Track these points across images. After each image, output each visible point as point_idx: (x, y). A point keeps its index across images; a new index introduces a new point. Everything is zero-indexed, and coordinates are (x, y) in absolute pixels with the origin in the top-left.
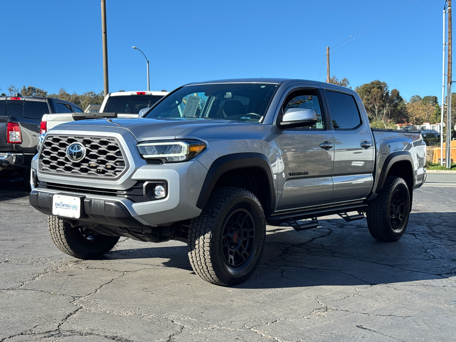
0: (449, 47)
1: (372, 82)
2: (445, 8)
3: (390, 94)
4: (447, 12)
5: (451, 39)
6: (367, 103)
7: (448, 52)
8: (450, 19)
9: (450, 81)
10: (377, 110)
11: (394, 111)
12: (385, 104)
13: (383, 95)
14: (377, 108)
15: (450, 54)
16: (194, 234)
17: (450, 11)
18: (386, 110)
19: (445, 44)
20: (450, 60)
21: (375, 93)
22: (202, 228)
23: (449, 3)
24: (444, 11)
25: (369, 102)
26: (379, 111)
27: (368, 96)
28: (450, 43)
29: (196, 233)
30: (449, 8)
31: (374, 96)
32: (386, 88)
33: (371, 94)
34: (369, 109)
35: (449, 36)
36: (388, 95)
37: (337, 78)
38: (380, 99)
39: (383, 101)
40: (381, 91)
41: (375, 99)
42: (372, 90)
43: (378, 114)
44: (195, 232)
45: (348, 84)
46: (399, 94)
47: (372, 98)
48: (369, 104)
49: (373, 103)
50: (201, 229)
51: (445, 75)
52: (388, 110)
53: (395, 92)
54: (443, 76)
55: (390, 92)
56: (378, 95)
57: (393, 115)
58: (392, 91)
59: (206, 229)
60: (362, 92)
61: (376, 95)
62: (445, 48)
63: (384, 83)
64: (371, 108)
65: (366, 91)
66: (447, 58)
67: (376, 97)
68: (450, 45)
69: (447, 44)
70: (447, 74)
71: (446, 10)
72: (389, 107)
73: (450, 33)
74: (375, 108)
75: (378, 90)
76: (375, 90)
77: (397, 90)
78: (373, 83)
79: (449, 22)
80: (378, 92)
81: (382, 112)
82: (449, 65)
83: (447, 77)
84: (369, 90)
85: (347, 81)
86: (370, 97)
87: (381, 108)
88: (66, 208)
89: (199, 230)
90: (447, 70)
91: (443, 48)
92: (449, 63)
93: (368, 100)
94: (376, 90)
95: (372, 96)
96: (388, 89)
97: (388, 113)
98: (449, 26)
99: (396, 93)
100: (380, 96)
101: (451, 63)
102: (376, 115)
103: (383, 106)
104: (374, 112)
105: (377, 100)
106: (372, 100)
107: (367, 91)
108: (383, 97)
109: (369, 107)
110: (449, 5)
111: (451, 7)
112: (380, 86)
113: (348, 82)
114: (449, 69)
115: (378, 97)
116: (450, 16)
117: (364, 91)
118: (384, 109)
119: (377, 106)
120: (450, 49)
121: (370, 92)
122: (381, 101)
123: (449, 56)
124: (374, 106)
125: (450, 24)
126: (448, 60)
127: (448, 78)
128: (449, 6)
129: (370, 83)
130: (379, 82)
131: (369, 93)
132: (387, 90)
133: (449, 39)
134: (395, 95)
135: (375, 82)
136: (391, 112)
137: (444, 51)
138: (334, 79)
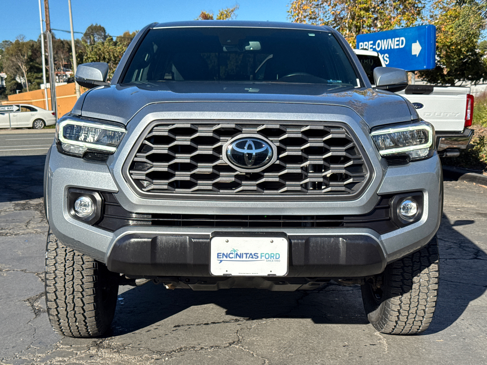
9: (49, 28)
16: (410, 268)
20: (47, 5)
22: (423, 257)
29: (413, 266)
44: (411, 265)
50: (421, 258)
51: (43, 21)
54: (41, 22)
59: (430, 258)
66: (44, 2)
70: (45, 20)
82: (46, 11)
83: (45, 24)
88: (247, 259)
89: (418, 260)
92: (46, 8)
101: (48, 8)
114: (46, 15)
126: (44, 5)
127: (47, 24)
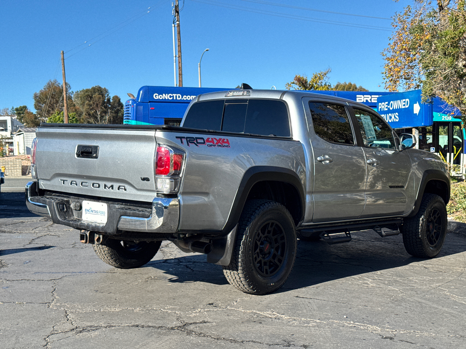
0: (179, 59)
1: (93, 87)
2: (174, 22)
3: (111, 101)
4: (176, 26)
5: (181, 52)
6: (88, 109)
7: (178, 64)
8: (179, 33)
10: (99, 116)
11: (117, 117)
12: (107, 110)
13: (104, 101)
14: (99, 113)
15: (180, 66)
17: (179, 26)
18: (108, 116)
19: (176, 57)
20: (181, 72)
21: (97, 99)
23: (178, 18)
24: (173, 25)
25: (91, 108)
26: (102, 117)
27: (90, 101)
28: (180, 55)
30: (178, 22)
31: (96, 101)
32: (108, 94)
33: (92, 99)
34: (92, 115)
35: (179, 49)
36: (110, 101)
37: (59, 82)
38: (102, 105)
39: (104, 107)
40: (102, 97)
41: (97, 105)
42: (94, 95)
43: (100, 120)
45: (70, 89)
46: (121, 100)
47: (94, 103)
48: (91, 110)
49: (95, 108)
52: (110, 116)
53: (116, 98)
55: (111, 98)
56: (100, 101)
57: (115, 122)
58: (113, 97)
60: (83, 97)
61: (97, 100)
62: (175, 60)
63: (105, 89)
64: (93, 114)
65: (87, 97)
66: (178, 69)
67: (97, 102)
68: (180, 58)
69: (177, 56)
71: (175, 24)
72: (111, 114)
73: (180, 46)
74: (97, 114)
75: (99, 96)
76: (96, 95)
77: (118, 96)
78: (94, 89)
79: (178, 36)
80: (100, 98)
81: (104, 118)
82: (179, 77)
84: (90, 95)
85: (68, 86)
86: (91, 103)
87: (104, 114)
90: (179, 81)
91: (174, 60)
92: (180, 74)
93: (90, 105)
94: (98, 96)
95: (93, 101)
96: (109, 95)
97: (111, 119)
98: (178, 40)
99: (118, 99)
100: (101, 102)
101: (182, 74)
102: (99, 121)
103: (106, 112)
104: (97, 118)
105: (99, 106)
106: (94, 105)
107: (89, 97)
108: (104, 103)
109: (91, 113)
110: (178, 19)
111: (179, 21)
112: (101, 91)
113: (70, 86)
115: (100, 103)
116: (179, 31)
117: (85, 96)
118: (106, 116)
119: (99, 112)
120: (180, 61)
121: (91, 97)
122: (103, 107)
123: (179, 68)
124: (96, 112)
125: (179, 38)
126: (179, 71)
128: (177, 21)
129: (91, 88)
130: (100, 88)
131: (91, 99)
132: (109, 97)
133: (179, 52)
134: (117, 102)
135: (96, 87)
136: (113, 118)
137: (175, 63)
138: (56, 82)
